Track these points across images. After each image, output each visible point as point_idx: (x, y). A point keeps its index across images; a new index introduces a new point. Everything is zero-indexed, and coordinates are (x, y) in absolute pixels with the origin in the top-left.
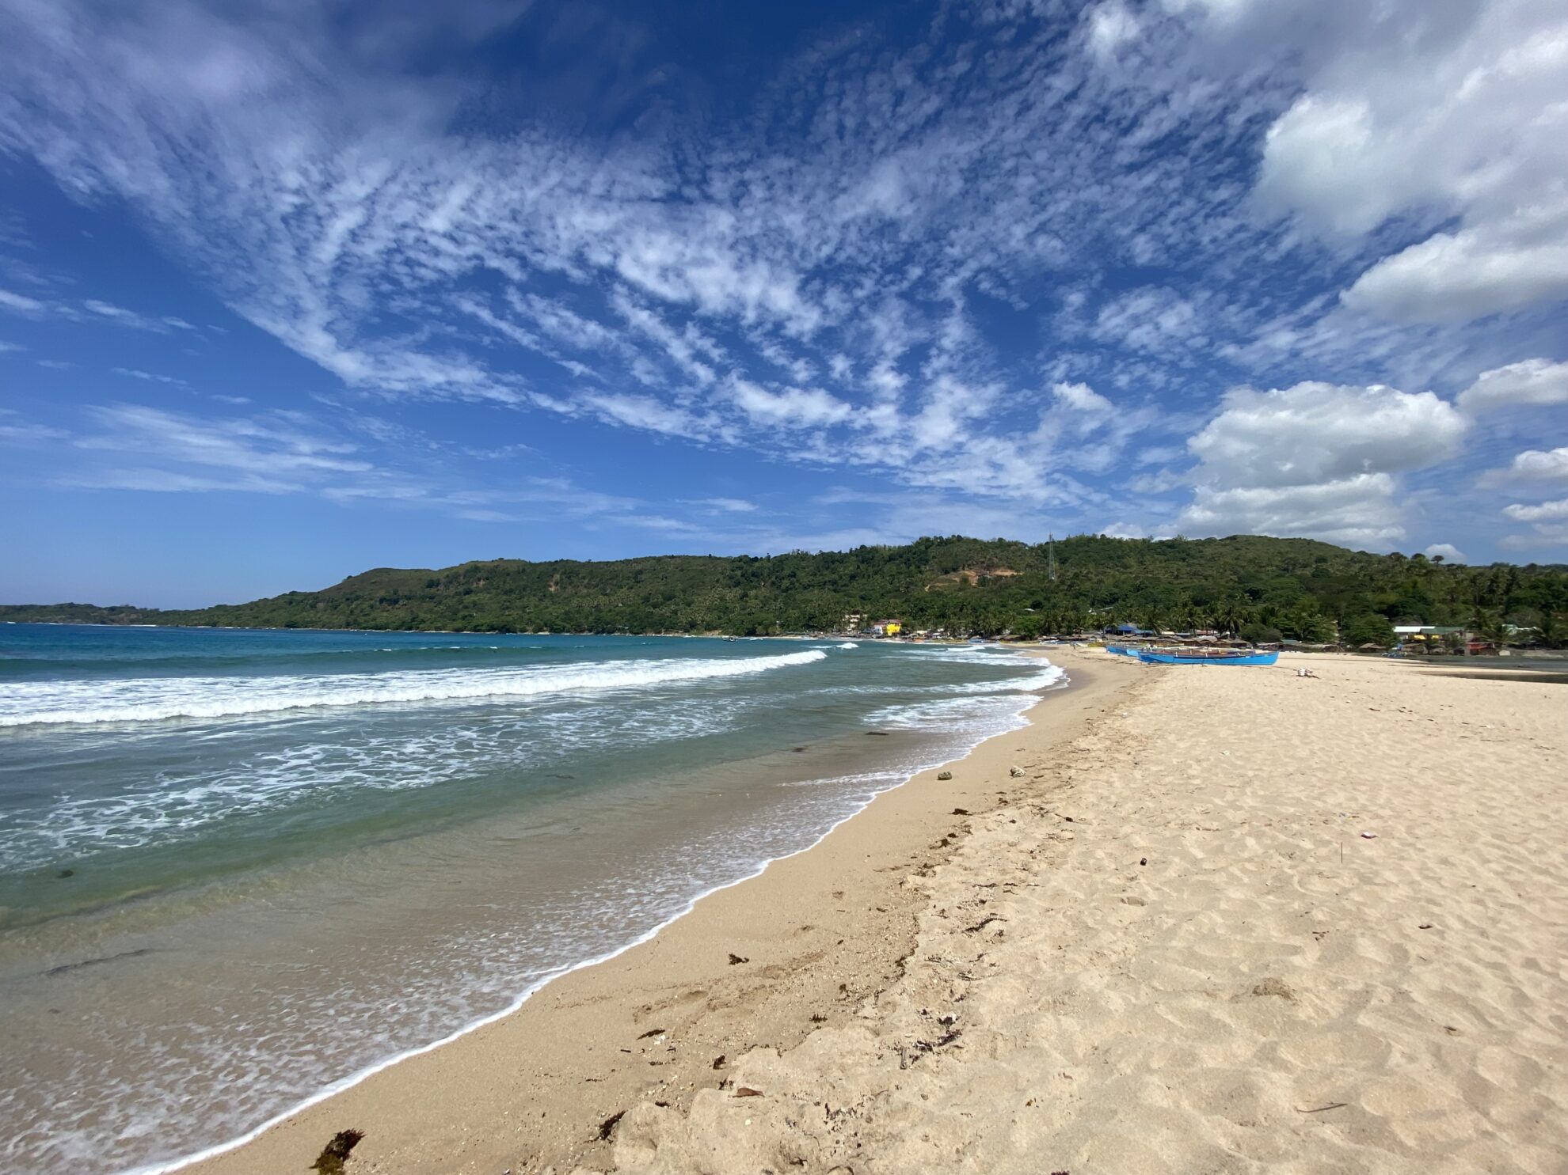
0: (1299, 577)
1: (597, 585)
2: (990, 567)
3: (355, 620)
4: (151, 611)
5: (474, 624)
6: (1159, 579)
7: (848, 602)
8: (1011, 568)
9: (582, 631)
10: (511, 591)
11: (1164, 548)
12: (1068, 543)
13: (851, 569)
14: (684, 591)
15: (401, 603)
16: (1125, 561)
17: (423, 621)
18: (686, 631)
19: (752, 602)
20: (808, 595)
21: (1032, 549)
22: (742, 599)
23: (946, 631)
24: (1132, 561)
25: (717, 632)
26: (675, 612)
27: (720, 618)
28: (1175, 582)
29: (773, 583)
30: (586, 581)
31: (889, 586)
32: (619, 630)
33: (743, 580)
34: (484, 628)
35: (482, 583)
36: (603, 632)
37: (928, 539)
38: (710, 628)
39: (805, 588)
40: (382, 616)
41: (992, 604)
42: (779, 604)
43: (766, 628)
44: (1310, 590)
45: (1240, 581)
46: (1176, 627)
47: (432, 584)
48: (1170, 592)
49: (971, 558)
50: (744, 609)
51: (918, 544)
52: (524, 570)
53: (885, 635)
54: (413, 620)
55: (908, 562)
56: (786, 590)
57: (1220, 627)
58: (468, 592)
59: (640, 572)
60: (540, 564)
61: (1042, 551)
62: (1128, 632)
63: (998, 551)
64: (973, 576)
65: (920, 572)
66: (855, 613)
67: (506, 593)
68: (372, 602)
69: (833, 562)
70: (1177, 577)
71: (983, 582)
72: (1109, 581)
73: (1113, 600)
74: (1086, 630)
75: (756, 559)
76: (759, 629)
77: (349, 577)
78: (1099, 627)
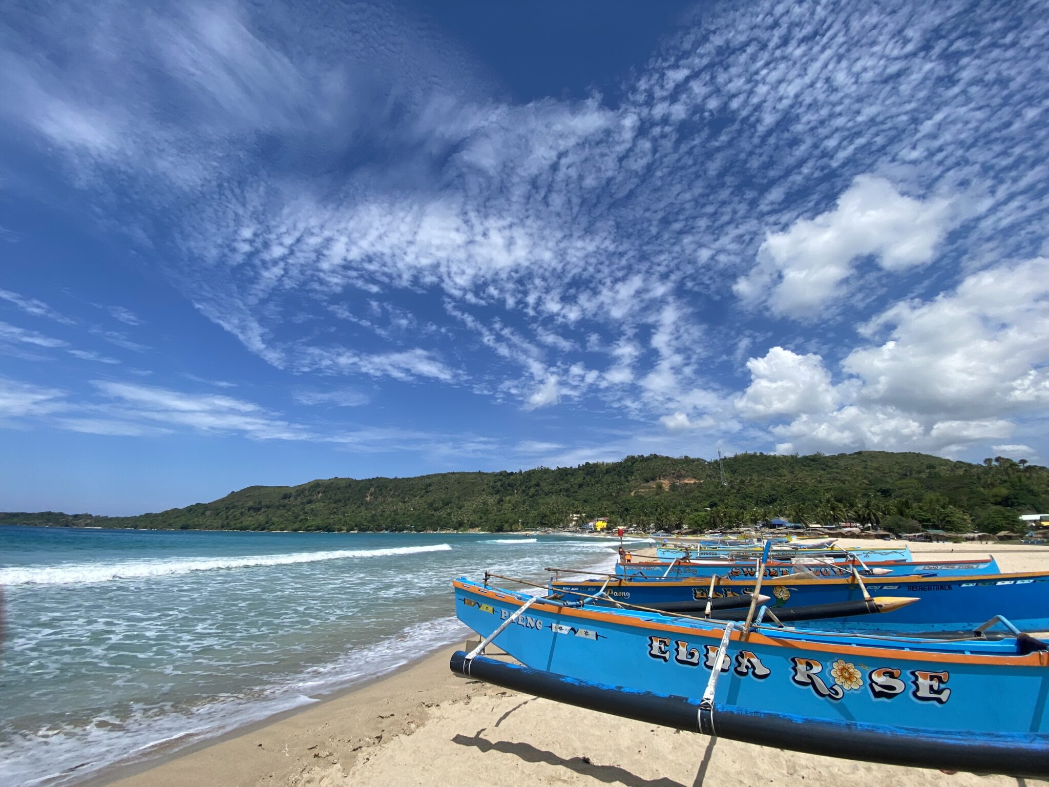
0: (919, 479)
1: (399, 495)
2: (680, 477)
3: (228, 523)
4: (102, 518)
5: (306, 526)
6: (806, 484)
7: (573, 504)
8: (695, 478)
9: (381, 530)
10: (339, 501)
11: (808, 461)
12: (736, 459)
13: (579, 480)
14: (459, 498)
15: (262, 510)
16: (779, 471)
17: (273, 524)
18: (456, 529)
19: (507, 506)
20: (548, 500)
21: (710, 463)
22: (498, 503)
23: (638, 526)
24: (785, 472)
25: (477, 529)
26: (450, 514)
27: (481, 518)
28: (820, 485)
29: (524, 491)
30: (392, 493)
31: (605, 492)
32: (408, 529)
33: (502, 489)
34: (312, 528)
35: (320, 495)
36: (396, 530)
37: (633, 457)
38: (473, 526)
39: (546, 494)
40: (247, 520)
41: (680, 504)
42: (526, 507)
43: (511, 525)
44: (931, 488)
45: (871, 483)
46: (823, 520)
47: (286, 496)
48: (816, 493)
49: (665, 470)
50: (500, 511)
51: (626, 460)
52: (350, 485)
53: (596, 531)
54: (267, 523)
55: (619, 474)
56: (532, 496)
57: (862, 520)
58: (310, 502)
59: (430, 485)
60: (362, 481)
61: (716, 465)
62: (780, 525)
63: (684, 465)
64: (666, 483)
65: (628, 481)
66: (577, 513)
67: (335, 503)
68: (243, 510)
69: (566, 475)
70: (820, 482)
71: (673, 487)
72: (767, 485)
73: (772, 501)
74: (745, 524)
75: (512, 474)
76: (506, 526)
77: (233, 492)
78: (755, 522)
